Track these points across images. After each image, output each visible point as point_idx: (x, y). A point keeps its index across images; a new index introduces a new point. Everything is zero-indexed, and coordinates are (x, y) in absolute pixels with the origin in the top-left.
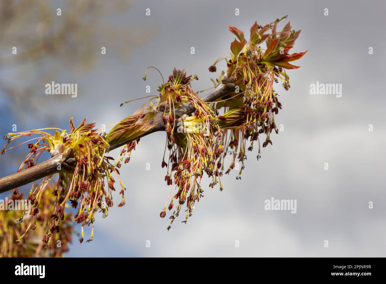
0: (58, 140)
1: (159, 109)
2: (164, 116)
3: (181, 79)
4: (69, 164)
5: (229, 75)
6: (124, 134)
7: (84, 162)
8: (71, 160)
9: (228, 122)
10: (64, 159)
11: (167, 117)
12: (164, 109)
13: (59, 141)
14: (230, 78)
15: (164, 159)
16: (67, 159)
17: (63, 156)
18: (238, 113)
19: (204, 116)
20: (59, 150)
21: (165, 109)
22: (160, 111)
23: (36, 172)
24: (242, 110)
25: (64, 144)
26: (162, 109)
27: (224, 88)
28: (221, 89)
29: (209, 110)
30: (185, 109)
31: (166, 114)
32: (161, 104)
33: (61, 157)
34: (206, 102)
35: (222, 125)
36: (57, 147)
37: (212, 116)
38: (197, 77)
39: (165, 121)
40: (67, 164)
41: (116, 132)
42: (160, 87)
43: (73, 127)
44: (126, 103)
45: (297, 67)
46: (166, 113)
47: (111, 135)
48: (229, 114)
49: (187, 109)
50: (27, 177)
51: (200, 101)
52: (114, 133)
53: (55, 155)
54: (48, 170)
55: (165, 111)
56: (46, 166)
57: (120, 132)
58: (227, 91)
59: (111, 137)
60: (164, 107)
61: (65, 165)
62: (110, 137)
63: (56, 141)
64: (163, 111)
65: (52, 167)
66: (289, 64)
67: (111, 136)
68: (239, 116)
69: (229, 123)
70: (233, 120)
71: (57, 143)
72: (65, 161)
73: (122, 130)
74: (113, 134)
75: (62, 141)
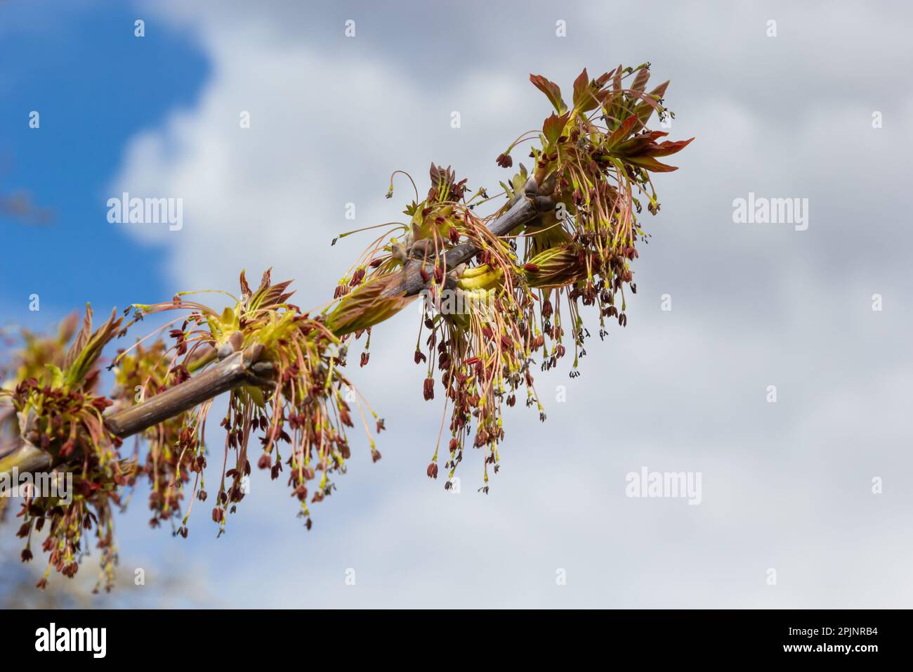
0: (230, 323)
1: (411, 253)
2: (423, 267)
3: (448, 188)
4: (257, 373)
5: (540, 181)
6: (361, 317)
7: (292, 374)
8: (261, 366)
9: (543, 276)
10: (248, 364)
11: (430, 269)
12: (424, 255)
13: (232, 326)
14: (542, 187)
15: (418, 346)
16: (253, 363)
17: (246, 359)
18: (563, 258)
19: (500, 267)
20: (234, 343)
21: (426, 254)
22: (415, 258)
23: (197, 392)
24: (568, 252)
25: (242, 332)
26: (419, 253)
27: (530, 205)
28: (524, 207)
29: (508, 254)
30: (460, 251)
31: (426, 265)
32: (415, 244)
33: (241, 361)
34: (497, 235)
35: (533, 281)
36: (228, 337)
37: (514, 267)
38: (485, 194)
39: (425, 278)
40: (252, 374)
41: (345, 313)
42: (408, 207)
43: (248, 289)
44: (341, 236)
45: (673, 169)
46: (426, 261)
47: (336, 318)
48: (544, 260)
49: (464, 251)
50: (180, 402)
51: (488, 236)
52: (341, 315)
53: (226, 353)
54: (217, 386)
55: (425, 258)
56: (214, 378)
57: (354, 312)
58: (535, 212)
59: (337, 323)
60: (422, 251)
61: (250, 375)
62: (334, 321)
63: (226, 325)
64: (420, 258)
65: (224, 380)
66: (656, 161)
67: (337, 320)
68: (563, 263)
69: (543, 278)
70: (552, 272)
71: (228, 329)
72: (249, 368)
73: (358, 309)
74: (341, 317)
75: (239, 325)
